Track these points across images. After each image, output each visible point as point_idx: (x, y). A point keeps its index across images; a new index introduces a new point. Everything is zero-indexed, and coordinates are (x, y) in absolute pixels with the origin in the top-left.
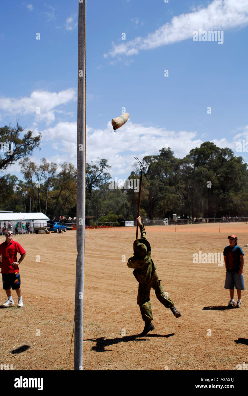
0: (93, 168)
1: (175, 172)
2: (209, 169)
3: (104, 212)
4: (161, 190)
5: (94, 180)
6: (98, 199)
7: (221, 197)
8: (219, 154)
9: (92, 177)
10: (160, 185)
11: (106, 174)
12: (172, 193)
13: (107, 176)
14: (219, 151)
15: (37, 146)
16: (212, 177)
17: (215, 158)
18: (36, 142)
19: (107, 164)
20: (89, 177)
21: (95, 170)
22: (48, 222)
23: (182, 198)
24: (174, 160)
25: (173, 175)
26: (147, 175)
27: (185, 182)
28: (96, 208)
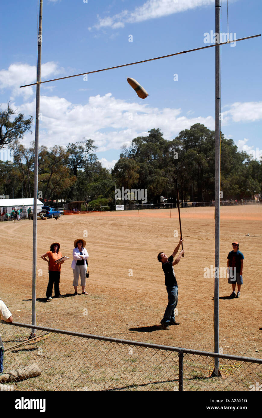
0: (79, 149)
1: (165, 154)
2: (199, 152)
3: (90, 194)
4: (151, 173)
5: (79, 161)
6: (84, 181)
7: (211, 180)
8: (210, 136)
9: (78, 158)
10: (150, 168)
11: (92, 155)
12: (161, 176)
13: (93, 157)
14: (210, 133)
15: (28, 129)
16: (202, 160)
17: (205, 140)
18: (27, 125)
19: (93, 144)
20: (74, 158)
21: (81, 150)
22: (42, 208)
23: (172, 181)
24: (164, 142)
25: (162, 157)
26: (136, 157)
27: (175, 164)
28: (81, 190)
